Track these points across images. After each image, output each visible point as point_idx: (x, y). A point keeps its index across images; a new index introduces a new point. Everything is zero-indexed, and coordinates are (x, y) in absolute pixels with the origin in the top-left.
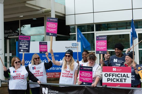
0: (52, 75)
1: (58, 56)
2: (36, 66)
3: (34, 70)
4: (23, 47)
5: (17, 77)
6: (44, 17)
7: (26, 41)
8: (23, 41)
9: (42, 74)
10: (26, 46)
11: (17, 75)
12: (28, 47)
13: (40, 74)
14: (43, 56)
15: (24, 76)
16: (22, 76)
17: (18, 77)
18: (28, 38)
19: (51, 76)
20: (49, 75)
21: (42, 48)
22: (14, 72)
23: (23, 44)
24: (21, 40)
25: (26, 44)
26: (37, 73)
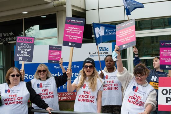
0: (70, 96)
1: (78, 67)
2: (44, 83)
3: (40, 89)
4: (22, 53)
5: (10, 100)
6: (56, 14)
7: (27, 45)
8: (23, 45)
9: (52, 95)
10: (28, 52)
11: (11, 97)
12: (31, 53)
13: (49, 95)
14: (56, 67)
15: (21, 98)
16: (19, 99)
17: (12, 99)
18: (31, 40)
19: (67, 98)
20: (65, 96)
21: (52, 56)
22: (6, 91)
23: (23, 50)
24: (20, 43)
25: (27, 49)
26: (44, 92)
